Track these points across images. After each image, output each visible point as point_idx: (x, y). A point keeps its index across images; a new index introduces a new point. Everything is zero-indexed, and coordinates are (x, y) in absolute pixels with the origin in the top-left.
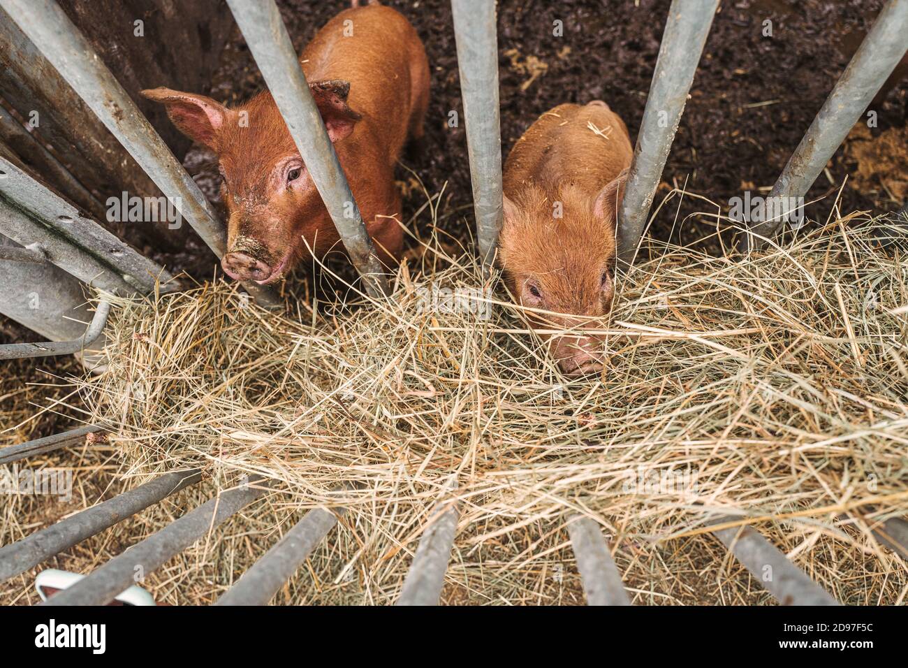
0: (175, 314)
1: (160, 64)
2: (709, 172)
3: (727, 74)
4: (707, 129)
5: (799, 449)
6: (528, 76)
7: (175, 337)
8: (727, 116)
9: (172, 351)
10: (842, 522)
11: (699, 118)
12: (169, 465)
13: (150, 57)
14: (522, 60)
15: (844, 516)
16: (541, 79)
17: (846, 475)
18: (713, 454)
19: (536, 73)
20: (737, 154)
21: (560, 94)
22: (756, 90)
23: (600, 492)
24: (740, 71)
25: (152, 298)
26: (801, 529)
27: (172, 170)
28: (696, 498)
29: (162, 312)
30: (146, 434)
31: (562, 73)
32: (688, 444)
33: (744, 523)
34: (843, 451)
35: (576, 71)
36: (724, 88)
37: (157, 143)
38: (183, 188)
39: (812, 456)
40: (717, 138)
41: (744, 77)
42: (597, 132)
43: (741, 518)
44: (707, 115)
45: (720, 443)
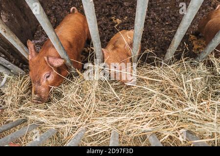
0: (24, 80)
1: (25, 19)
2: (159, 47)
3: (164, 24)
4: (159, 37)
5: (166, 114)
6: (117, 23)
7: (24, 86)
8: (164, 34)
9: (23, 89)
10: (174, 132)
11: (157, 34)
12: (21, 117)
13: (22, 17)
14: (115, 20)
15: (175, 131)
16: (120, 24)
17: (176, 120)
18: (146, 115)
19: (119, 23)
20: (166, 43)
21: (124, 28)
22: (171, 28)
23: (120, 125)
24: (167, 23)
25: (18, 76)
26: (165, 134)
27: (21, 45)
28: (141, 126)
29: (21, 79)
30: (15, 110)
31: (125, 23)
32: (142, 113)
33: (152, 132)
34: (176, 115)
35: (128, 22)
36: (164, 27)
37: (16, 39)
38: (24, 50)
39: (169, 116)
40: (161, 39)
41: (168, 25)
42: (129, 38)
43: (151, 131)
44: (159, 33)
45: (148, 113)
